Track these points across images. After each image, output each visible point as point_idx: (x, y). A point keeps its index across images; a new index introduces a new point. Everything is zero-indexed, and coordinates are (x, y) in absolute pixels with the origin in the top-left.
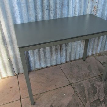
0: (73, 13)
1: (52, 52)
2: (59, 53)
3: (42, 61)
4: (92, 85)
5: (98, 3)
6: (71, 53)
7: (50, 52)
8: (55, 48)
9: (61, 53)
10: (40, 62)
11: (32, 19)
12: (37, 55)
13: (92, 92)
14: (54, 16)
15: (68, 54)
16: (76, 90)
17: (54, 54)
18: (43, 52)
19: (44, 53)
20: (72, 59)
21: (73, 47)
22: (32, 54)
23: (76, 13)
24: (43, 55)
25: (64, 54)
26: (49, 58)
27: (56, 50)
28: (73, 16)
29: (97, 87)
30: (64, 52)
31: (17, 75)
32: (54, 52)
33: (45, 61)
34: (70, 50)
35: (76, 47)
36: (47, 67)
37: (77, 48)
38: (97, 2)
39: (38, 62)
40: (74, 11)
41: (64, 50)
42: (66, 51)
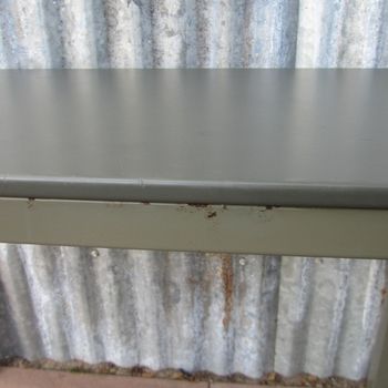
0: (335, 46)
1: (172, 290)
2: (217, 307)
3: (110, 326)
8: (193, 272)
9: (228, 309)
10: (95, 331)
11: (31, 54)
12: (78, 287)
14: (183, 54)
15: (285, 332)
17: (180, 305)
18: (110, 276)
19: (117, 282)
21: (322, 292)
22: (42, 272)
23: (353, 48)
24: (114, 293)
25: (253, 326)
26: (151, 318)
27: (198, 281)
28: (333, 65)
30: (250, 307)
32: (185, 295)
33: (129, 332)
35: (348, 301)
36: (138, 371)
37: (354, 304)
39: (83, 326)
40: (336, 34)
41: (253, 293)
42: (272, 305)
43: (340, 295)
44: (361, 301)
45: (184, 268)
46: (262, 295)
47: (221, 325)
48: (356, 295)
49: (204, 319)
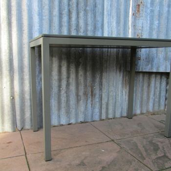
1: (79, 98)
2: (89, 101)
3: (63, 111)
4: (149, 142)
5: (142, 30)
6: (107, 104)
7: (76, 97)
9: (92, 101)
10: (59, 113)
12: (56, 99)
13: (152, 148)
15: (104, 106)
16: (122, 146)
17: (82, 101)
18: (65, 95)
19: (67, 96)
20: (110, 116)
21: (111, 94)
24: (66, 99)
25: (98, 105)
26: (74, 107)
27: (85, 94)
29: (159, 143)
30: (97, 100)
31: (20, 131)
32: (82, 98)
33: (68, 112)
34: (107, 99)
37: (117, 96)
38: (141, 28)
39: (56, 112)
41: (97, 96)
42: (101, 98)
43: (114, 94)
44: (118, 95)
45: (83, 90)
46: (100, 95)
47: (91, 106)
48: (117, 93)
49: (86, 105)
